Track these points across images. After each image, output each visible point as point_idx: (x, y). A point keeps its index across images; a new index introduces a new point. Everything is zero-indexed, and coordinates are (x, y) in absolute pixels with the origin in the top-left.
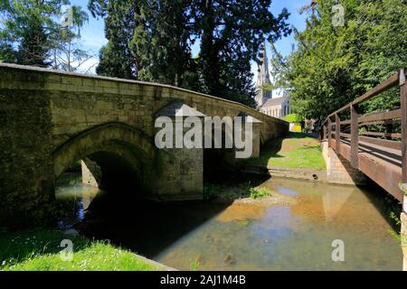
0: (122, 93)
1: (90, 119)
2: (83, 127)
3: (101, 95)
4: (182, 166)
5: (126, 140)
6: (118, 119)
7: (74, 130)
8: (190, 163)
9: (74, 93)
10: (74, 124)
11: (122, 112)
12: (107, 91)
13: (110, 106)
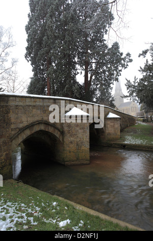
0: (45, 104)
1: (29, 119)
2: (25, 124)
3: (34, 106)
4: (77, 145)
5: (47, 130)
6: (43, 119)
7: (21, 126)
8: (82, 143)
9: (21, 106)
10: (22, 122)
11: (45, 115)
12: (38, 104)
13: (39, 112)
